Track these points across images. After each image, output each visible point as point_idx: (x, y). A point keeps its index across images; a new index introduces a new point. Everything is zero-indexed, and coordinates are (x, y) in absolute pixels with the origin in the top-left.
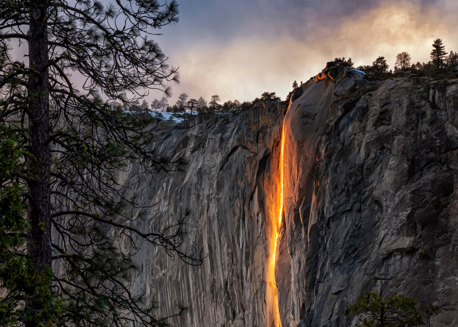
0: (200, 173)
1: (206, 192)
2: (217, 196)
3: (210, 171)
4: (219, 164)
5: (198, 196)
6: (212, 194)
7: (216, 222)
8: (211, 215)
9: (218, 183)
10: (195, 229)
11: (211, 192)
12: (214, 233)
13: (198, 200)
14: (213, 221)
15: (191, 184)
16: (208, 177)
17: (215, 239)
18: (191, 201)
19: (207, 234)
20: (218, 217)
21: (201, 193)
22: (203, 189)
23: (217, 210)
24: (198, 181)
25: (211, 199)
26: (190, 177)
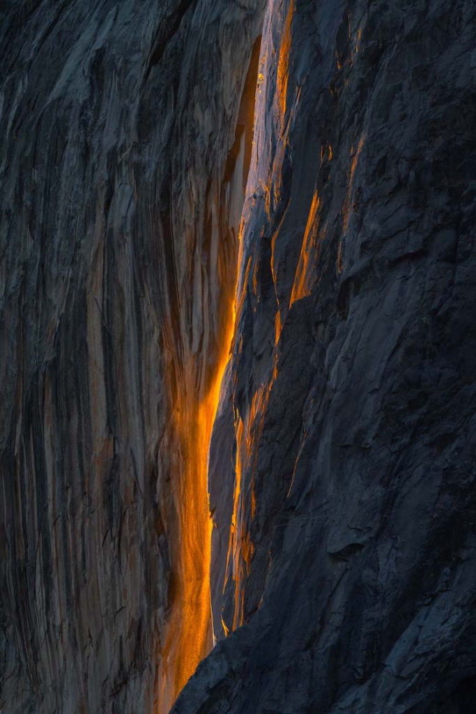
0: (98, 69)
1: (108, 140)
2: (135, 158)
3: (126, 62)
4: (149, 42)
5: (86, 152)
6: (123, 149)
7: (128, 249)
8: (116, 225)
9: (141, 108)
10: (68, 272)
11: (123, 137)
12: (121, 290)
13: (85, 166)
14: (119, 246)
15: (70, 107)
16: (119, 84)
17: (122, 310)
18: (65, 168)
19: (99, 292)
20: (134, 231)
21: (95, 142)
22: (103, 126)
23: (133, 206)
24: (91, 98)
25: (121, 163)
26: (69, 82)
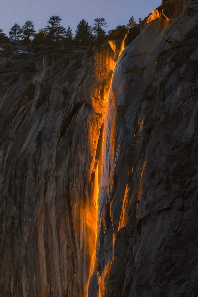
0: (40, 139)
1: (45, 167)
2: (55, 174)
3: (51, 136)
4: (59, 128)
5: (36, 173)
6: (50, 170)
7: (53, 210)
8: (48, 201)
9: (57, 153)
10: (30, 220)
11: (50, 166)
12: (51, 226)
13: (36, 177)
14: (50, 209)
15: (29, 154)
16: (48, 145)
17: (52, 234)
18: (28, 178)
19: (43, 227)
20: (56, 203)
21: (39, 168)
22: (42, 161)
23: (55, 193)
24: (37, 151)
25: (50, 176)
26: (28, 144)
